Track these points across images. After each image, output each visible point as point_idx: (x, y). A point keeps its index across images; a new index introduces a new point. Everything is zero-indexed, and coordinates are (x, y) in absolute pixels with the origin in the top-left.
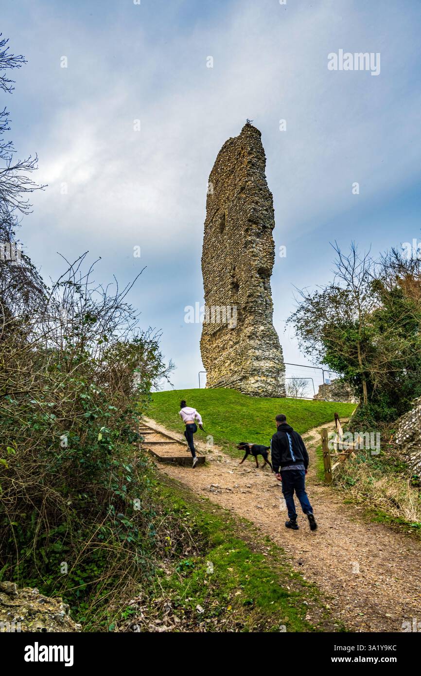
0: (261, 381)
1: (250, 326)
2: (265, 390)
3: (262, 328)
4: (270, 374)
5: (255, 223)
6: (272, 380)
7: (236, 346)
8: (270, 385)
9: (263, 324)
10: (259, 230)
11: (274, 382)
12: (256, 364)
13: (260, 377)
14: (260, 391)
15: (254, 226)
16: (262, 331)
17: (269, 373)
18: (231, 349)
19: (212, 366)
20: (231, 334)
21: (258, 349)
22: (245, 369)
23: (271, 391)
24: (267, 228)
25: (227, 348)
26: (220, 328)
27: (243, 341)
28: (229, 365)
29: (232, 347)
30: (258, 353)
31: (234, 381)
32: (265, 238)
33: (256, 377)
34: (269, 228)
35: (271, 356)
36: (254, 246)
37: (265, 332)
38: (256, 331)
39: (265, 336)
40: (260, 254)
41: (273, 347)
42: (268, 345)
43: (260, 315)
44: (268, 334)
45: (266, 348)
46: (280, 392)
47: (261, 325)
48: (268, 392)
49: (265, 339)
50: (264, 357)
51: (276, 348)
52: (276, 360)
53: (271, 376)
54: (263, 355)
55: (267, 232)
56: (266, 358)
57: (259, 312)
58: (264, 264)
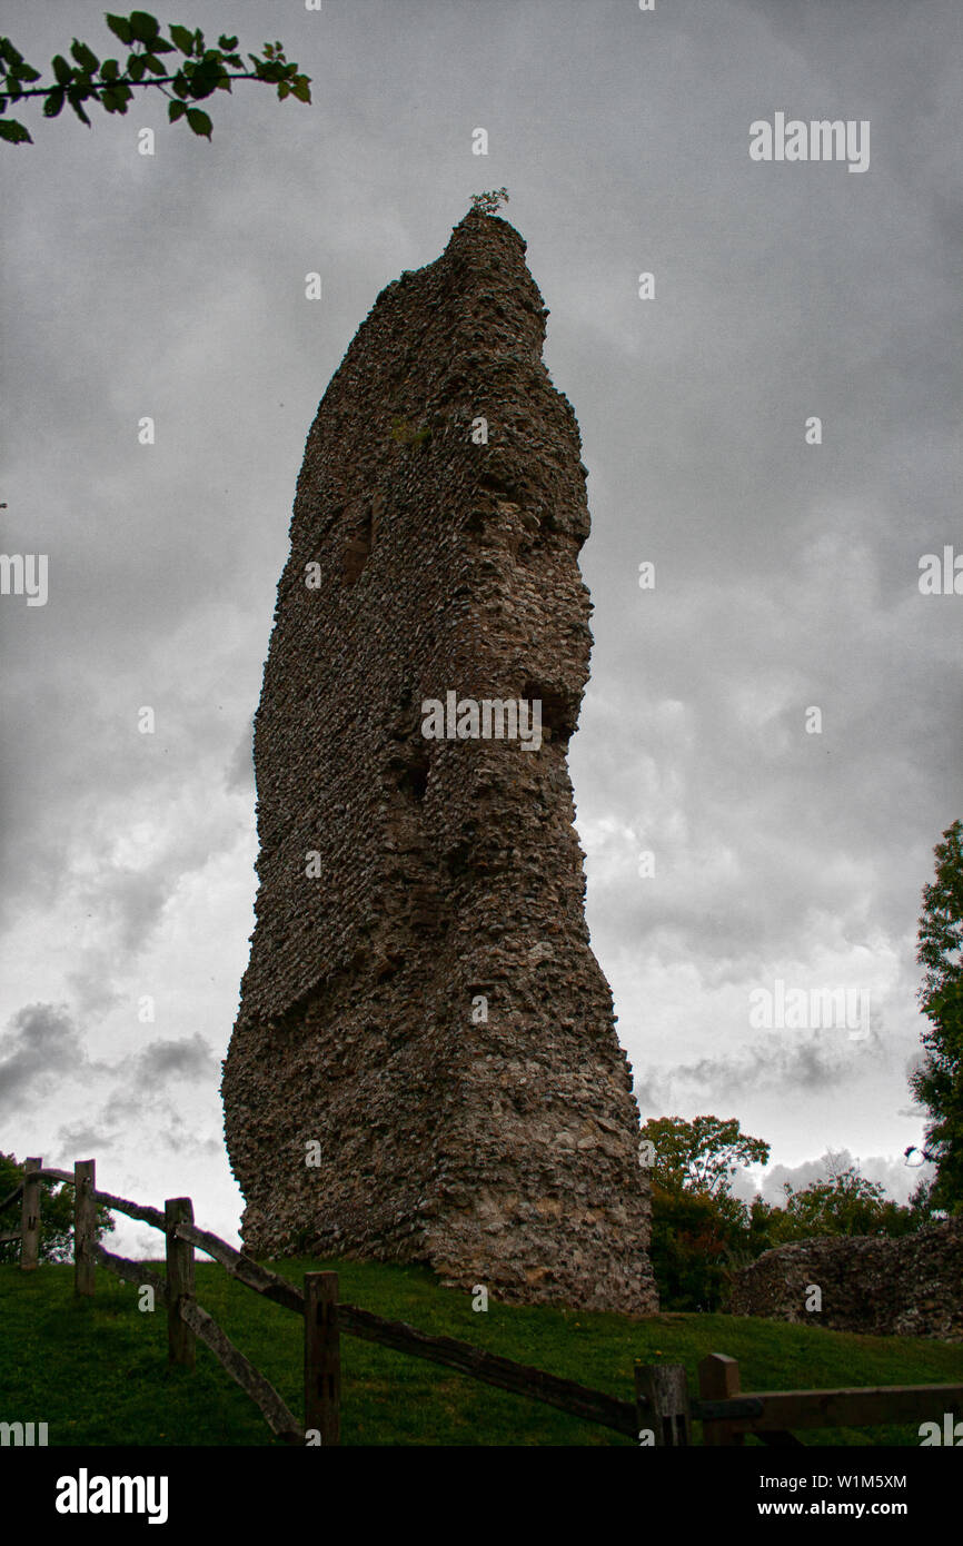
0: (538, 1218)
1: (480, 943)
2: (556, 1270)
3: (539, 950)
4: (581, 1188)
5: (512, 496)
6: (590, 1217)
7: (397, 1055)
8: (582, 1241)
9: (547, 931)
10: (527, 529)
11: (600, 1229)
12: (510, 1129)
13: (529, 1199)
14: (531, 1277)
15: (506, 508)
16: (544, 963)
17: (579, 1178)
18: (372, 1073)
19: (273, 1166)
20: (376, 998)
21: (521, 1056)
22: (452, 1158)
23: (586, 1275)
24: (560, 531)
25: (350, 1073)
26: (322, 981)
27: (441, 1021)
28: (358, 1150)
29: (378, 1065)
30: (523, 1073)
31: (389, 1227)
32: (550, 573)
33: (511, 1202)
34: (566, 534)
35: (585, 1094)
36: (505, 589)
37: (555, 971)
38: (514, 964)
39: (555, 991)
40: (531, 627)
41: (592, 1051)
42: (569, 1038)
43: (535, 885)
44: (570, 983)
45: (560, 1054)
46: (627, 1284)
47: (540, 939)
48: (571, 1280)
49: (556, 1006)
50: (550, 1099)
51: (603, 1057)
52: (607, 1113)
53: (585, 1199)
54: (544, 1089)
55: (559, 551)
56: (559, 1103)
57: (529, 870)
58: (550, 668)
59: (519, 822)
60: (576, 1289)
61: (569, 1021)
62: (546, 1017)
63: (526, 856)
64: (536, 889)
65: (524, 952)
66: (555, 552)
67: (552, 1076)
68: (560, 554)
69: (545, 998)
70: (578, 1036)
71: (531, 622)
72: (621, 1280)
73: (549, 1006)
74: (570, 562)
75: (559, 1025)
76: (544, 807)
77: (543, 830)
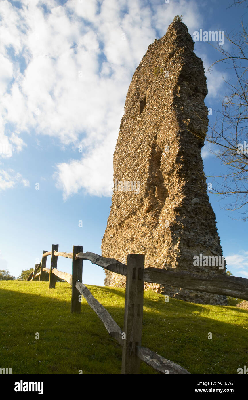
10: (191, 89)
16: (196, 204)
21: (189, 230)
24: (200, 92)
32: (197, 102)
35: (208, 243)
36: (185, 104)
38: (188, 203)
39: (200, 212)
40: (192, 115)
41: (209, 231)
42: (203, 227)
43: (194, 182)
44: (204, 210)
45: (200, 231)
46: (219, 301)
47: (195, 197)
48: (203, 297)
49: (200, 217)
50: (198, 243)
51: (212, 234)
52: (214, 249)
53: (207, 274)
54: (196, 240)
55: (199, 97)
56: (200, 245)
57: (192, 177)
58: (197, 126)
59: (190, 163)
60: (205, 300)
61: (203, 221)
62: (197, 220)
63: (191, 173)
64: (194, 183)
65: (190, 200)
66: (198, 98)
67: (198, 237)
68: (199, 98)
69: (196, 214)
70: (206, 226)
71: (192, 114)
72: (217, 299)
73: (197, 216)
74: (202, 101)
75: (200, 222)
76: (197, 159)
77: (197, 166)
